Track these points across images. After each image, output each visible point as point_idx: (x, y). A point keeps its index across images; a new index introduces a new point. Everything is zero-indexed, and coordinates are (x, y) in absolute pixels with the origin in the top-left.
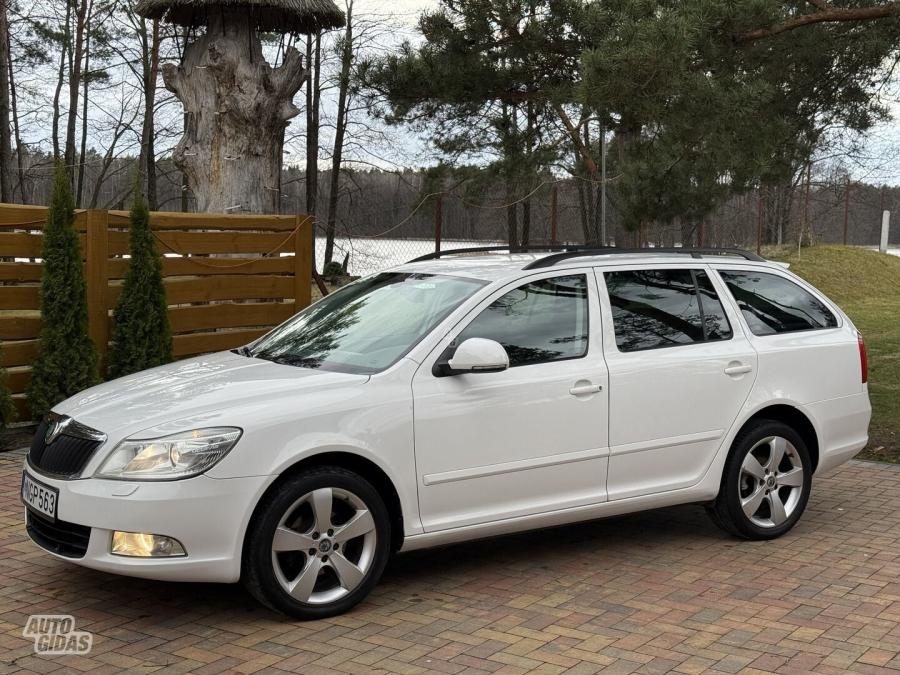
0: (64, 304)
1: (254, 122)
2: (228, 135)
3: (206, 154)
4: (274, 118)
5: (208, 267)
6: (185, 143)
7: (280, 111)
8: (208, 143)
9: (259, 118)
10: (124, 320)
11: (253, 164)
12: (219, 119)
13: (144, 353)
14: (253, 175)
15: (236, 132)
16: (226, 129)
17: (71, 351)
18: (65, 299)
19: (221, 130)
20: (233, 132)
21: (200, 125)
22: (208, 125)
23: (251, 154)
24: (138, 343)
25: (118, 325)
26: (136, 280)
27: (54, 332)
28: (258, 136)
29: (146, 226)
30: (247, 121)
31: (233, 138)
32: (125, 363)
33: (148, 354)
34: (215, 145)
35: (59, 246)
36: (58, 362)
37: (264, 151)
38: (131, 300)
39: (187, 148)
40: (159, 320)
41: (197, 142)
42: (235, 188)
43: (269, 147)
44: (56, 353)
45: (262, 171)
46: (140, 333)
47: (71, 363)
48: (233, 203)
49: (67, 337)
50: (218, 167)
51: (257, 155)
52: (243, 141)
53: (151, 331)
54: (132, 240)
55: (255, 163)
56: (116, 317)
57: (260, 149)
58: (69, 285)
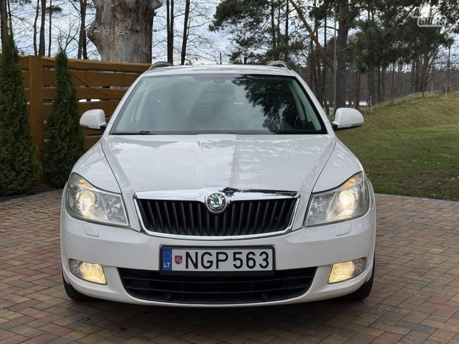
0: (13, 113)
1: (136, 11)
2: (120, 19)
3: (107, 31)
4: (147, 9)
5: (107, 94)
6: (95, 25)
7: (150, 4)
8: (108, 25)
9: (138, 8)
10: (53, 125)
11: (135, 37)
12: (114, 9)
13: (66, 146)
14: (135, 44)
15: (125, 17)
16: (118, 15)
17: (19, 144)
18: (13, 110)
19: (115, 16)
20: (122, 17)
21: (103, 13)
22: (107, 14)
23: (134, 31)
24: (63, 140)
25: (50, 128)
26: (60, 100)
27: (6, 131)
28: (138, 20)
29: (66, 65)
30: (130, 10)
31: (123, 21)
32: (54, 153)
33: (68, 146)
34: (112, 27)
35: (9, 76)
36: (9, 150)
37: (141, 29)
38: (57, 113)
39: (96, 28)
40: (75, 125)
41: (101, 24)
42: (124, 51)
43: (144, 27)
44: (8, 145)
45: (140, 41)
46: (63, 133)
47: (18, 151)
48: (123, 60)
49: (16, 135)
50: (114, 39)
51: (137, 31)
52: (129, 22)
53: (70, 132)
54: (57, 75)
55: (136, 37)
56: (48, 123)
57: (139, 28)
58: (16, 101)
